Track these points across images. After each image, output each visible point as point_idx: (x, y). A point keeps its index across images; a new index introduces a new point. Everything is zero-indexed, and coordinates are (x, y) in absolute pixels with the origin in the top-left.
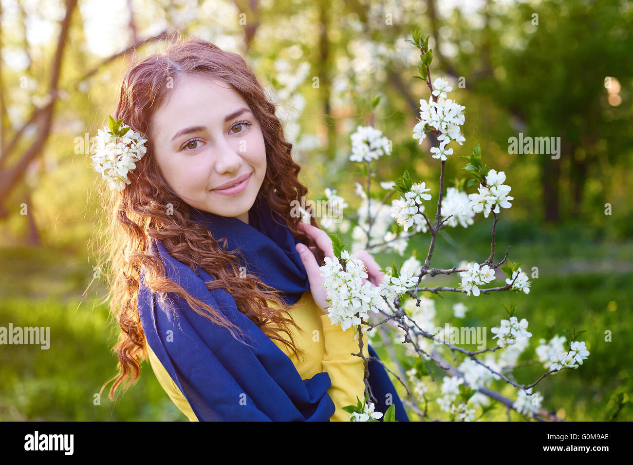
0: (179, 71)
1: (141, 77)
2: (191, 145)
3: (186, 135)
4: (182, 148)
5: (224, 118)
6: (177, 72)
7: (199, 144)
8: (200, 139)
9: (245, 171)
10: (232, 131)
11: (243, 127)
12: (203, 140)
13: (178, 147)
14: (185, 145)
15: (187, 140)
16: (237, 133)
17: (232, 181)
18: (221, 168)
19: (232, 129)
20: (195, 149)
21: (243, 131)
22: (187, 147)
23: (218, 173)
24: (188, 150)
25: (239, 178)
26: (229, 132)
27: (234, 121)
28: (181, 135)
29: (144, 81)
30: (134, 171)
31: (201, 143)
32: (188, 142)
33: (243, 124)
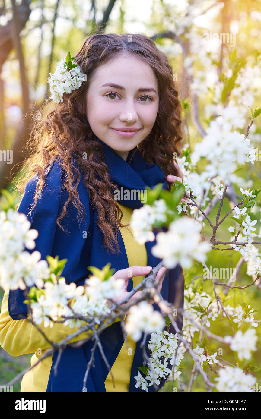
0: (124, 48)
1: (100, 42)
2: (112, 96)
3: (111, 87)
4: (105, 95)
5: (139, 88)
6: (123, 49)
7: (117, 97)
8: (118, 94)
9: (137, 126)
10: (139, 99)
11: (148, 99)
12: (120, 96)
13: (103, 93)
14: (108, 93)
15: (110, 91)
16: (143, 102)
17: (126, 128)
18: (123, 117)
19: (141, 98)
20: (113, 99)
21: (147, 102)
22: (108, 96)
23: (120, 120)
24: (108, 98)
25: (132, 128)
26: (138, 99)
27: (144, 93)
28: (108, 86)
29: (101, 45)
30: (69, 94)
31: (118, 97)
32: (111, 93)
33: (148, 97)
